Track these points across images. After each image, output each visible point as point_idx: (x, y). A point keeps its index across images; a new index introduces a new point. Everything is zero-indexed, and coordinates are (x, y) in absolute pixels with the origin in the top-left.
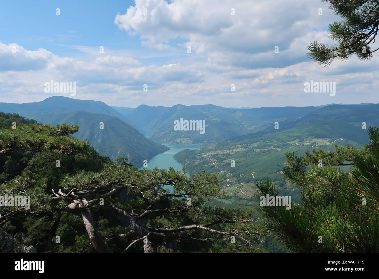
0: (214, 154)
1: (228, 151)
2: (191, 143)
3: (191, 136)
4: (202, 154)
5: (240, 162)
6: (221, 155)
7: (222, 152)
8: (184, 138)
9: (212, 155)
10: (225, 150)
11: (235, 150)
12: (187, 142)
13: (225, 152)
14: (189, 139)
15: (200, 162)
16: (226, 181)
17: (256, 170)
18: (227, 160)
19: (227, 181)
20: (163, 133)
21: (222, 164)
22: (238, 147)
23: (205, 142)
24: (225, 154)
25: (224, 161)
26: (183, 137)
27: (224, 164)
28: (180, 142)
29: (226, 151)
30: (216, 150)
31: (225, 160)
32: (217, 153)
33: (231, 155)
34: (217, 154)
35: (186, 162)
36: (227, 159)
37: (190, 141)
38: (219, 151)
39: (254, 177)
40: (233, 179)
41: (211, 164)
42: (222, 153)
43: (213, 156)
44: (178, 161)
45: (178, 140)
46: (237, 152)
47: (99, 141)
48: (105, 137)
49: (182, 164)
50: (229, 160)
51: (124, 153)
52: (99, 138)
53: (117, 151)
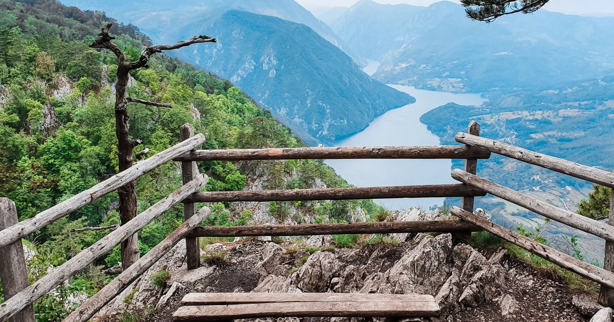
0: (514, 117)
1: (546, 114)
2: (463, 91)
3: (463, 75)
4: (484, 116)
5: (569, 140)
6: (529, 121)
7: (531, 115)
8: (449, 79)
9: (507, 121)
10: (540, 110)
11: (562, 112)
12: (453, 87)
13: (539, 115)
14: (459, 83)
16: (532, 178)
18: (541, 133)
19: (534, 179)
20: (404, 65)
21: (528, 141)
22: (571, 107)
23: (495, 90)
24: (537, 120)
25: (533, 136)
26: (447, 77)
27: (532, 141)
29: (540, 112)
30: (517, 109)
31: (536, 132)
32: (520, 116)
33: (551, 123)
34: (519, 119)
35: (445, 131)
36: (540, 130)
37: (461, 85)
38: (525, 113)
40: (548, 177)
42: (531, 118)
43: (509, 122)
44: (429, 128)
45: (435, 82)
46: (565, 118)
47: (270, 76)
48: (283, 67)
49: (438, 135)
50: (547, 134)
51: (320, 103)
52: (270, 69)
53: (305, 99)
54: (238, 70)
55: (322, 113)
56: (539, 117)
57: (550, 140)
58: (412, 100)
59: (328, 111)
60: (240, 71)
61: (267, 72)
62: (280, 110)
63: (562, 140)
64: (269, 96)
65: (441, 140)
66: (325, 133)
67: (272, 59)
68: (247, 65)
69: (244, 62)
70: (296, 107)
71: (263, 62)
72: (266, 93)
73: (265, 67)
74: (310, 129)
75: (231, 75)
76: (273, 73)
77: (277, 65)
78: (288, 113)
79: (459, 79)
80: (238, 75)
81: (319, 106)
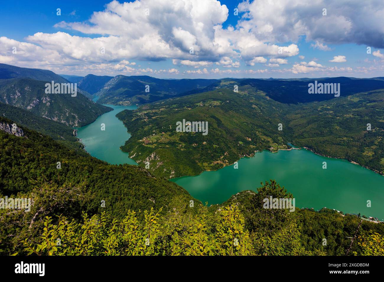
0: (146, 112)
2: (131, 105)
4: (137, 113)
5: (163, 118)
6: (151, 113)
11: (161, 110)
14: (129, 102)
15: (136, 118)
17: (173, 123)
19: (153, 132)
20: (108, 97)
21: (151, 120)
22: (163, 108)
24: (153, 113)
25: (152, 118)
26: (124, 101)
28: (122, 104)
29: (154, 110)
30: (147, 110)
31: (153, 117)
33: (157, 113)
34: (148, 113)
37: (130, 103)
38: (150, 111)
39: (171, 128)
40: (157, 130)
41: (143, 120)
42: (152, 112)
43: (145, 114)
44: (119, 119)
45: (121, 103)
46: (162, 111)
47: (47, 105)
48: (53, 101)
49: (122, 121)
50: (156, 117)
51: (72, 114)
52: (47, 103)
53: (66, 113)
54: (30, 104)
55: (74, 117)
56: (154, 112)
57: (157, 118)
58: (113, 109)
59: (77, 117)
60: (31, 105)
61: (46, 104)
62: (54, 118)
63: (160, 118)
64: (48, 113)
65: (123, 123)
66: (76, 125)
67: (47, 98)
68: (35, 102)
69: (33, 100)
70: (62, 117)
71: (43, 100)
72: (46, 112)
73: (44, 102)
74: (70, 125)
75: (26, 107)
76: (48, 104)
77: (50, 101)
78: (58, 120)
79: (129, 101)
80: (31, 106)
81: (72, 115)
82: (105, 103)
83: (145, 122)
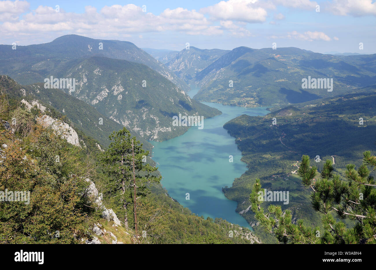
1: (305, 121)
2: (255, 106)
3: (255, 95)
4: (266, 123)
6: (294, 126)
12: (248, 104)
13: (301, 121)
17: (340, 152)
20: (215, 89)
21: (292, 140)
26: (244, 97)
31: (298, 134)
36: (300, 132)
37: (253, 102)
42: (296, 124)
43: (282, 127)
45: (236, 100)
47: (118, 99)
48: (127, 93)
51: (152, 116)
52: (118, 94)
53: (142, 114)
54: (96, 96)
55: (153, 123)
58: (220, 113)
59: (157, 122)
60: (98, 97)
61: (116, 97)
62: (124, 122)
64: (117, 112)
65: (236, 140)
66: (155, 137)
67: (120, 87)
68: (103, 93)
69: (101, 90)
70: (136, 120)
71: (114, 90)
72: (115, 111)
73: (115, 93)
74: (145, 135)
75: (92, 100)
76: (120, 97)
77: (123, 91)
78: (130, 124)
79: (252, 99)
80: (97, 99)
81: (151, 118)
82: (208, 100)
83: (279, 143)
